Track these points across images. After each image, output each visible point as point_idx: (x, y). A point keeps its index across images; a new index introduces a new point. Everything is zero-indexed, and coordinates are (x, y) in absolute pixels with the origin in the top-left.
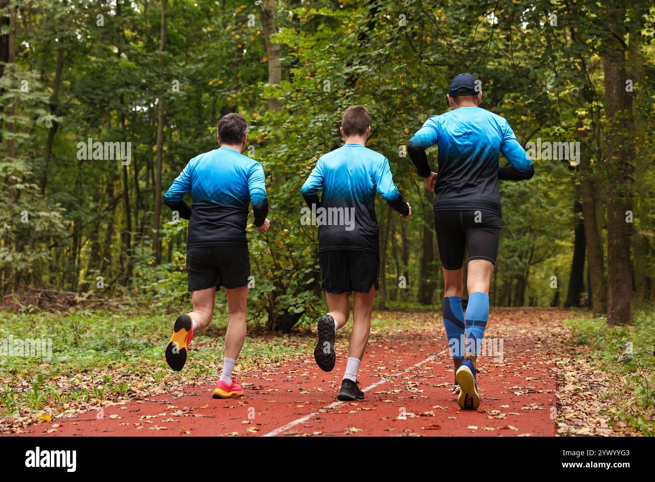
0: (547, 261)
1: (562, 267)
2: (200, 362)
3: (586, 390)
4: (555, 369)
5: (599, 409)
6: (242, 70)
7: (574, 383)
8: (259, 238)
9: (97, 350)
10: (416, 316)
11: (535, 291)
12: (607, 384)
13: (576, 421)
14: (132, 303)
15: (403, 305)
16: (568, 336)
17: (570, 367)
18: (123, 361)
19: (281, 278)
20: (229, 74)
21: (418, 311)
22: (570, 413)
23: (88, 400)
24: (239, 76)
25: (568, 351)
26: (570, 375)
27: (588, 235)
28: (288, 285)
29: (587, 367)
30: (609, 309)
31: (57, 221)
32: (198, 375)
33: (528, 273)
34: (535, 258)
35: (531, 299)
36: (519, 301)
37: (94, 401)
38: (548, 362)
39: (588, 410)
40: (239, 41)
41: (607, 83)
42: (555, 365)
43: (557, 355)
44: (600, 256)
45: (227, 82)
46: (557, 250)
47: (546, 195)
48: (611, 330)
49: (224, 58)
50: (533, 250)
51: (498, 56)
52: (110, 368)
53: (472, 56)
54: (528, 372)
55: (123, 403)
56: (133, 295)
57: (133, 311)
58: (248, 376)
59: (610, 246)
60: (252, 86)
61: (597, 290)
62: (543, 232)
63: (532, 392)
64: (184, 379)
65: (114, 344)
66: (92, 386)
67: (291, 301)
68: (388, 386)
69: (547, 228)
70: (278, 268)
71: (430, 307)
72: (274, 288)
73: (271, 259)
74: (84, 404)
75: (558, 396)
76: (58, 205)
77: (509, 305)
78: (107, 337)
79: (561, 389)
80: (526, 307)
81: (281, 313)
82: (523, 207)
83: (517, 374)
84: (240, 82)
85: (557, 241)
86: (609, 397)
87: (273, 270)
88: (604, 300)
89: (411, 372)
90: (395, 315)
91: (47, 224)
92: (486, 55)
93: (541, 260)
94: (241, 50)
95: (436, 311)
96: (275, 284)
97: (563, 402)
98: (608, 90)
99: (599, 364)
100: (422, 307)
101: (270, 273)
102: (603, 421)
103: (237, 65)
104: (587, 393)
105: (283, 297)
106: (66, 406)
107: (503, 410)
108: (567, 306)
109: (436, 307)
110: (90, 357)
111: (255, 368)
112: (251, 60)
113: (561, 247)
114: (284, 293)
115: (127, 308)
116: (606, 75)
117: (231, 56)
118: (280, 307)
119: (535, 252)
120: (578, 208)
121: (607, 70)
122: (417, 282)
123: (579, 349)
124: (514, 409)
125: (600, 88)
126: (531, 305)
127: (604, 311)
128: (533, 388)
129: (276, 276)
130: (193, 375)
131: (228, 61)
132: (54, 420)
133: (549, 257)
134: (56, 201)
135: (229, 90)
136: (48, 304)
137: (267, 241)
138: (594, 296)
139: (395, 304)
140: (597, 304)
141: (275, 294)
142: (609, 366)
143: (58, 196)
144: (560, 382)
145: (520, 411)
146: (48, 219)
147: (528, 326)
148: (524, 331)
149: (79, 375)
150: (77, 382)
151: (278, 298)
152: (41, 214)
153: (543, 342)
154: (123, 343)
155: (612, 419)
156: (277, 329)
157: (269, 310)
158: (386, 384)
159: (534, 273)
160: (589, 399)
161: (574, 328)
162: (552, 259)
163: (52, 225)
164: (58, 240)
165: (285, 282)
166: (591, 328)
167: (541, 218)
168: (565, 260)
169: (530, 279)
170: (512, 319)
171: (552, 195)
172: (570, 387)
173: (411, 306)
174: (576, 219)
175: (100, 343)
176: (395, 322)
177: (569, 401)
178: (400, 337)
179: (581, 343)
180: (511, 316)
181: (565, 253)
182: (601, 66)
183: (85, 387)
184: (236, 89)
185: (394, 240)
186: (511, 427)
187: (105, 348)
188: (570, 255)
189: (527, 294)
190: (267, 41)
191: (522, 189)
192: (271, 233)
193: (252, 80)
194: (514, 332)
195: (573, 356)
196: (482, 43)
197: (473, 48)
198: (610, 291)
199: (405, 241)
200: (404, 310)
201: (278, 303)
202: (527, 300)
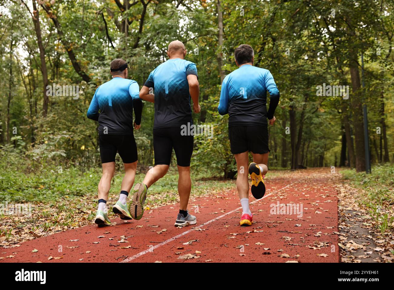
0: (331, 149)
1: (337, 152)
2: (201, 190)
3: (349, 195)
4: (336, 188)
5: (354, 201)
6: (210, 81)
7: (344, 193)
8: (220, 143)
9: (162, 186)
10: (281, 172)
11: (327, 161)
12: (357, 193)
13: (346, 206)
14: (173, 170)
15: (276, 168)
16: (341, 177)
17: (342, 187)
18: (172, 190)
19: (228, 158)
20: (205, 83)
21: (281, 170)
22: (343, 203)
23: (162, 203)
24: (209, 83)
25: (341, 182)
26: (342, 190)
27: (347, 138)
28: (232, 160)
29: (349, 187)
30: (357, 166)
31: (145, 140)
32: (200, 194)
33: (324, 154)
34: (326, 148)
35: (326, 164)
36: (321, 165)
37: (164, 203)
38: (334, 186)
39: (350, 202)
40: (209, 70)
41: (352, 79)
42: (336, 187)
43: (337, 184)
44: (352, 146)
45: (205, 86)
46: (335, 145)
47: (330, 124)
48: (358, 174)
49: (203, 77)
50: (325, 145)
51: (309, 71)
52: (168, 192)
53: (299, 71)
54: (326, 190)
55: (174, 203)
56: (173, 167)
57: (174, 173)
58: (219, 194)
59: (356, 141)
60: (215, 87)
61: (352, 159)
62: (329, 138)
63: (328, 196)
64: (195, 195)
65: (168, 184)
66: (162, 198)
67: (233, 167)
68: (272, 196)
69: (331, 137)
70: (227, 154)
71: (286, 168)
72: (226, 162)
73: (225, 151)
74: (160, 204)
75: (338, 197)
76: (145, 134)
77: (317, 167)
78: (166, 182)
79: (339, 195)
80: (324, 167)
81: (229, 171)
82: (321, 128)
83: (321, 191)
84: (210, 86)
85: (335, 142)
86: (358, 197)
87: (225, 156)
88: (355, 163)
89: (281, 191)
90: (273, 171)
91: (141, 142)
92: (304, 70)
93: (329, 149)
94: (209, 74)
95: (289, 170)
96: (227, 161)
97: (340, 199)
98: (353, 81)
99: (354, 186)
100: (283, 169)
101: (224, 156)
102: (356, 205)
103: (208, 79)
104: (349, 196)
105: (230, 165)
106: (154, 205)
107: (317, 203)
108: (340, 166)
109: (289, 168)
110: (160, 189)
111: (221, 191)
112: (214, 77)
113: (336, 143)
114: (230, 164)
115: (171, 172)
116: (352, 76)
117: (206, 76)
118: (229, 169)
119: (327, 146)
120: (343, 128)
121: (352, 74)
122: (280, 159)
123: (345, 181)
124: (321, 202)
125: (349, 81)
126: (326, 166)
127: (355, 167)
128: (328, 195)
129: (227, 158)
130: (198, 194)
131: (205, 78)
132: (150, 209)
133: (332, 147)
134: (144, 133)
135: (206, 89)
136: (143, 171)
137: (223, 144)
138: (351, 162)
139: (273, 168)
140: (352, 165)
141: (226, 164)
142: (358, 186)
143: (145, 131)
144: (339, 193)
145: (324, 203)
146: (142, 140)
147: (325, 174)
148: (323, 176)
149: (157, 195)
150: (157, 197)
151: (228, 166)
152: (140, 138)
153: (331, 179)
154: (171, 184)
155: (360, 204)
156: (228, 178)
157: (225, 171)
158: (271, 195)
159: (326, 154)
160: (350, 198)
161: (343, 174)
162: (333, 148)
163: (143, 142)
164: (145, 147)
165: (230, 159)
166: (350, 173)
167: (328, 132)
168: (338, 148)
169: (325, 156)
170: (319, 172)
171: (332, 123)
172: (342, 194)
173: (279, 168)
174: (342, 132)
175: (163, 184)
176: (273, 174)
177: (343, 199)
178: (276, 179)
179: (346, 179)
180: (318, 170)
181: (338, 146)
182: (349, 73)
183: (160, 199)
184: (209, 88)
185: (271, 143)
186: (321, 208)
187: (165, 186)
188: (341, 146)
189: (324, 162)
190: (220, 69)
191: (321, 121)
192: (224, 141)
193: (215, 84)
194: (320, 176)
195: (343, 183)
196: (302, 66)
197: (299, 68)
198: (357, 159)
199: (275, 144)
200: (276, 170)
201: (228, 168)
202: (324, 165)
